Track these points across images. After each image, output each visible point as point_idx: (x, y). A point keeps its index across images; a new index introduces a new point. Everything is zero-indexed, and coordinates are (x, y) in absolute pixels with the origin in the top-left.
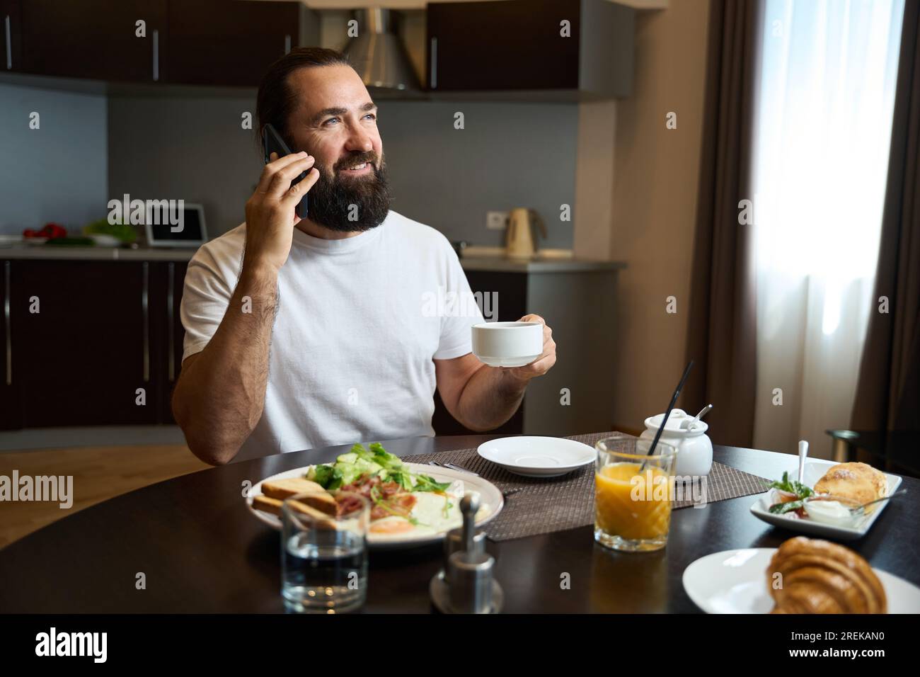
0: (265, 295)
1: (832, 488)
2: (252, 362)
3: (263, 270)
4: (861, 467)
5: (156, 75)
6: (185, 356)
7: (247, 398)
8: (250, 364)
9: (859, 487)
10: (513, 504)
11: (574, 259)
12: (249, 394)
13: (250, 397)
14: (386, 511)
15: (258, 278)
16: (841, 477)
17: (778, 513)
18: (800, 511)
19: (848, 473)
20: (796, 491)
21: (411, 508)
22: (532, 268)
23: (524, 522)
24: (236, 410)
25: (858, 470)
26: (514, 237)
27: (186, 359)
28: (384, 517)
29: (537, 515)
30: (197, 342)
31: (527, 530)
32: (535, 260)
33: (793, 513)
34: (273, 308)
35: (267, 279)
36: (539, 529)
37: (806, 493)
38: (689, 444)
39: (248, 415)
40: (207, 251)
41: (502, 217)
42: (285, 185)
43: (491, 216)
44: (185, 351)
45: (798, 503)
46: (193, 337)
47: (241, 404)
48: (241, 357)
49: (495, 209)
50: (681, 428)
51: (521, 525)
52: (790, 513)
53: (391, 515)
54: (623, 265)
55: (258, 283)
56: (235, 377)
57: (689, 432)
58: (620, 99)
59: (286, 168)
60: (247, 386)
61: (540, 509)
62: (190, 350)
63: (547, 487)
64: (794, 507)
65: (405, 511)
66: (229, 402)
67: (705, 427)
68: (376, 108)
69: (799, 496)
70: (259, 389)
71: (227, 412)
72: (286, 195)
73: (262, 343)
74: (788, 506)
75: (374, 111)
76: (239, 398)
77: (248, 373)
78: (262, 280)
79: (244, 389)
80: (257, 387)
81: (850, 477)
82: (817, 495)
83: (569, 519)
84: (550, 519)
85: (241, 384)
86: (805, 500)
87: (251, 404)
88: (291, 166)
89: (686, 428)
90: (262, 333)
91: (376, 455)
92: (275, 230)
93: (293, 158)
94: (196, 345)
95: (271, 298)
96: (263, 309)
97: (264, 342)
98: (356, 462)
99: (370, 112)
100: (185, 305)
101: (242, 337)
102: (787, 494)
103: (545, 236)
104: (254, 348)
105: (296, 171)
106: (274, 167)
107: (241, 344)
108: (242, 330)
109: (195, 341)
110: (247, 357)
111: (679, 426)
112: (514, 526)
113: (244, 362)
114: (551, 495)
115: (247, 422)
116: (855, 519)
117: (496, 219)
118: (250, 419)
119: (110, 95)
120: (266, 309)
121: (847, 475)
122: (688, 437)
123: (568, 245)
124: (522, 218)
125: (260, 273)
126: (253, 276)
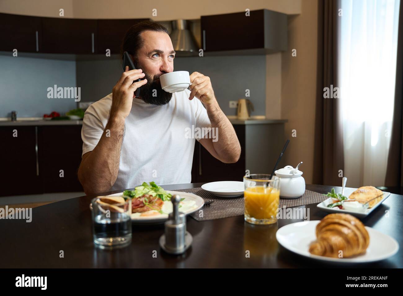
0: (119, 130)
1: (357, 197)
2: (113, 158)
3: (118, 118)
4: (371, 188)
5: (93, 51)
6: (83, 153)
7: (110, 173)
8: (112, 159)
9: (368, 196)
10: (212, 207)
11: (266, 119)
12: (111, 172)
13: (112, 173)
14: (150, 208)
15: (116, 122)
16: (361, 192)
17: (331, 207)
18: (340, 207)
19: (364, 190)
20: (339, 198)
21: (161, 206)
22: (246, 122)
23: (214, 214)
24: (105, 178)
25: (369, 189)
26: (240, 111)
27: (83, 155)
28: (149, 210)
29: (222, 211)
30: (88, 147)
31: (215, 217)
32: (248, 120)
33: (337, 207)
34: (123, 135)
35: (120, 123)
36: (220, 216)
37: (343, 198)
38: (294, 180)
39: (111, 180)
40: (92, 107)
41: (235, 103)
42: (130, 83)
43: (231, 103)
44: (83, 151)
45: (339, 203)
46: (86, 145)
47: (107, 176)
48: (108, 156)
49: (233, 100)
50: (290, 173)
51: (213, 215)
52: (335, 207)
53: (152, 210)
54: (286, 121)
55: (116, 125)
56: (105, 164)
57: (294, 175)
58: (283, 52)
59: (132, 75)
60: (110, 168)
61: (223, 209)
62: (85, 151)
63: (230, 201)
64: (337, 205)
65: (159, 208)
66: (103, 175)
67: (302, 173)
68: (175, 53)
69: (340, 200)
70: (116, 170)
71: (102, 179)
72: (131, 87)
73: (117, 150)
74: (335, 204)
75: (174, 54)
76: (107, 173)
77: (111, 162)
78: (118, 123)
79: (109, 170)
80: (115, 169)
81: (364, 192)
82: (349, 199)
83: (236, 212)
84: (227, 212)
85: (108, 167)
86: (342, 201)
87: (112, 176)
88: (134, 74)
89: (292, 173)
90: (118, 146)
91: (152, 187)
92: (124, 102)
93: (135, 71)
94: (88, 148)
95: (122, 131)
96: (118, 136)
97: (118, 150)
98: (143, 190)
99: (173, 54)
100: (83, 131)
101: (108, 147)
102: (335, 199)
103: (253, 110)
104: (114, 152)
105: (136, 77)
106: (127, 74)
107: (108, 150)
108: (109, 144)
109: (87, 147)
110: (111, 156)
111: (289, 172)
112: (210, 215)
113: (109, 158)
114: (231, 204)
115: (110, 183)
116: (364, 208)
117: (233, 104)
118: (111, 182)
119: (77, 60)
120: (119, 136)
121: (363, 191)
122: (294, 177)
123: (264, 114)
124: (243, 103)
125: (117, 120)
126: (114, 121)
